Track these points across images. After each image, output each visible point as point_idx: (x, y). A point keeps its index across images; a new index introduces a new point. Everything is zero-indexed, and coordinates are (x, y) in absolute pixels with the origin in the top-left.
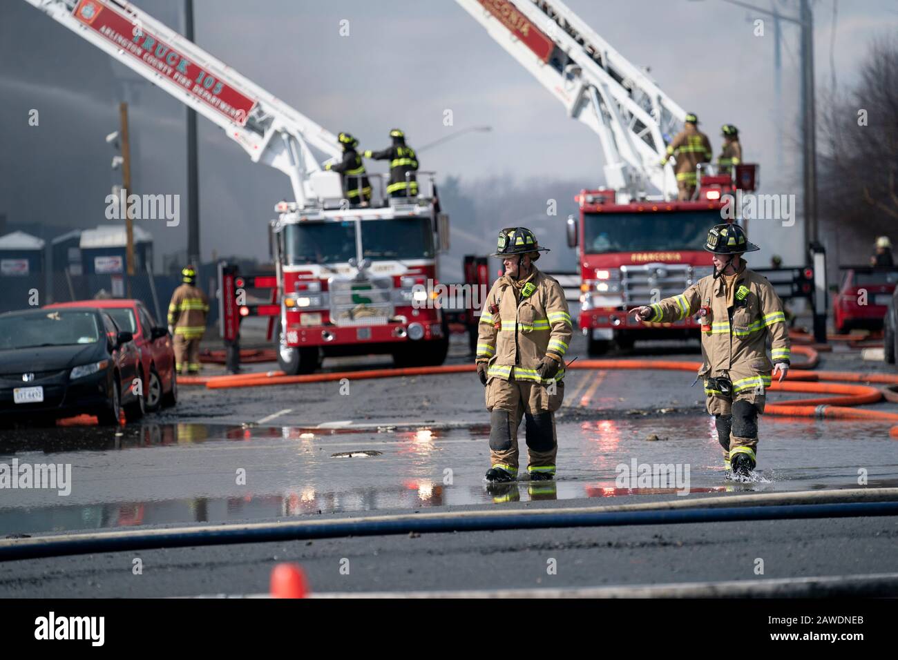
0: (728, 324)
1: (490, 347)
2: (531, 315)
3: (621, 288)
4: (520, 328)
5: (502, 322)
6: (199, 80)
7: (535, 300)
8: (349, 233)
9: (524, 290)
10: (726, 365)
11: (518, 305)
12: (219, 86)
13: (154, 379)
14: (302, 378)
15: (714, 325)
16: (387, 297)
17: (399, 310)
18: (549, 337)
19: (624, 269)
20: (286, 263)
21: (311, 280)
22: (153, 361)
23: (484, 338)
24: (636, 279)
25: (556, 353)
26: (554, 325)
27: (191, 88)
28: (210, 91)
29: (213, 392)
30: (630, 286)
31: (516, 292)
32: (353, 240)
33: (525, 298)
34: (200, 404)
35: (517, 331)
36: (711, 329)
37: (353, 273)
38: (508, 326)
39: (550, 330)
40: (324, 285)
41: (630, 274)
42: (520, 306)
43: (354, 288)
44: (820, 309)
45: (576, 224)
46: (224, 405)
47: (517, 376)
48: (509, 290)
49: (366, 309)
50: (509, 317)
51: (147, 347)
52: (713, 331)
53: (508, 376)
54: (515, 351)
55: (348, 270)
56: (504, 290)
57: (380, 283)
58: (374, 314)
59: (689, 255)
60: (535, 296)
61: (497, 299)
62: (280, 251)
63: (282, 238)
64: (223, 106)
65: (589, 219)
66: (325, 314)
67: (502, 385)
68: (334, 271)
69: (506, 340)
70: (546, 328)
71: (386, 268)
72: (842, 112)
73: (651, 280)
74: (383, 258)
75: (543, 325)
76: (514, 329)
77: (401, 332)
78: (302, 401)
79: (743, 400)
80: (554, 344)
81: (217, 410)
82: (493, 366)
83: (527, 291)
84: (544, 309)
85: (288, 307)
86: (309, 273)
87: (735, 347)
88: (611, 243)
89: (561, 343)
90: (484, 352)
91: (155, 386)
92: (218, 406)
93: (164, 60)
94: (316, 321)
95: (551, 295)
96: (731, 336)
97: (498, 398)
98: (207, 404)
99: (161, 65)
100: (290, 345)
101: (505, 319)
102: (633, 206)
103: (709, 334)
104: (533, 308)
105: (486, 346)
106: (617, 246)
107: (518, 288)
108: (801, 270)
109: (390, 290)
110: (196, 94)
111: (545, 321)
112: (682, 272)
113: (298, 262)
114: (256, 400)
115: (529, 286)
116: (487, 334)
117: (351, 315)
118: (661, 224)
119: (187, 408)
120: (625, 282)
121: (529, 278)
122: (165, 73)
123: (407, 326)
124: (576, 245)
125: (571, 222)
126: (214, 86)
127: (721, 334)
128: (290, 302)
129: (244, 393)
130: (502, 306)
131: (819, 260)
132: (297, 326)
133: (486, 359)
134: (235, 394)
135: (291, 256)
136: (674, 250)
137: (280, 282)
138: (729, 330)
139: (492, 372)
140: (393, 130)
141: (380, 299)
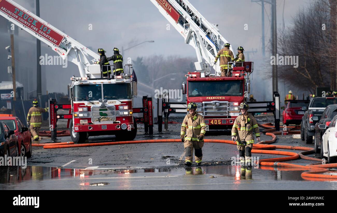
0: (245, 128)
1: (184, 133)
2: (196, 125)
3: (202, 109)
4: (194, 128)
5: (188, 126)
6: (41, 29)
7: (197, 121)
8: (99, 89)
9: (194, 118)
10: (244, 138)
11: (193, 122)
12: (49, 30)
13: (23, 147)
14: (80, 145)
15: (241, 128)
16: (113, 113)
17: (118, 118)
18: (201, 130)
19: (203, 102)
20: (75, 101)
21: (84, 107)
22: (22, 140)
23: (183, 130)
24: (208, 106)
25: (203, 134)
26: (202, 127)
27: (38, 32)
28: (46, 33)
29: (46, 150)
30: (206, 109)
31: (192, 119)
32: (100, 91)
33: (195, 120)
34: (41, 157)
35: (193, 129)
36: (240, 129)
37: (100, 104)
38: (190, 127)
39: (201, 128)
40: (89, 108)
41: (206, 104)
42: (194, 122)
43: (100, 110)
44: (277, 117)
45: (185, 85)
46: (50, 157)
47: (193, 140)
48: (190, 118)
49: (105, 118)
50: (190, 125)
51: (20, 135)
52: (241, 130)
53: (190, 140)
54: (192, 134)
55: (98, 103)
56: (188, 118)
57: (110, 108)
58: (108, 120)
59: (228, 97)
60: (197, 120)
61: (187, 121)
62: (72, 95)
63: (73, 90)
64: (51, 38)
65: (190, 83)
66: (89, 120)
67: (189, 142)
68: (93, 103)
69: (190, 131)
70: (200, 128)
71: (113, 102)
72: (287, 37)
73: (214, 107)
74: (112, 99)
75: (199, 127)
76: (192, 128)
77: (118, 127)
78: (80, 156)
79: (248, 147)
80: (202, 131)
81: (47, 160)
82: (186, 137)
83: (195, 119)
84: (199, 123)
85: (75, 117)
86: (84, 104)
87: (247, 133)
88: (199, 92)
89: (204, 131)
90: (183, 134)
91: (23, 150)
92: (47, 157)
93: (27, 20)
94: (86, 122)
95: (201, 119)
96: (246, 131)
97: (188, 145)
98: (43, 157)
99: (26, 22)
100: (75, 131)
101: (189, 125)
102: (207, 78)
103: (240, 130)
104: (197, 123)
105: (183, 132)
106: (201, 94)
107: (192, 118)
108: (270, 102)
109: (115, 111)
110: (40, 34)
111: (200, 126)
112: (226, 104)
113: (79, 100)
114: (62, 155)
115: (195, 117)
116: (184, 129)
117: (99, 120)
118: (218, 86)
119: (35, 159)
120: (204, 107)
121: (195, 115)
122: (27, 26)
123: (121, 125)
124: (185, 93)
125: (183, 84)
126: (47, 31)
127: (243, 130)
128: (76, 115)
129: (57, 151)
130: (188, 122)
131: (277, 98)
132: (78, 125)
133: (183, 136)
134: (54, 152)
135: (76, 97)
136: (223, 96)
137: (72, 108)
138: (245, 129)
139: (186, 139)
140: (115, 48)
141: (111, 114)
